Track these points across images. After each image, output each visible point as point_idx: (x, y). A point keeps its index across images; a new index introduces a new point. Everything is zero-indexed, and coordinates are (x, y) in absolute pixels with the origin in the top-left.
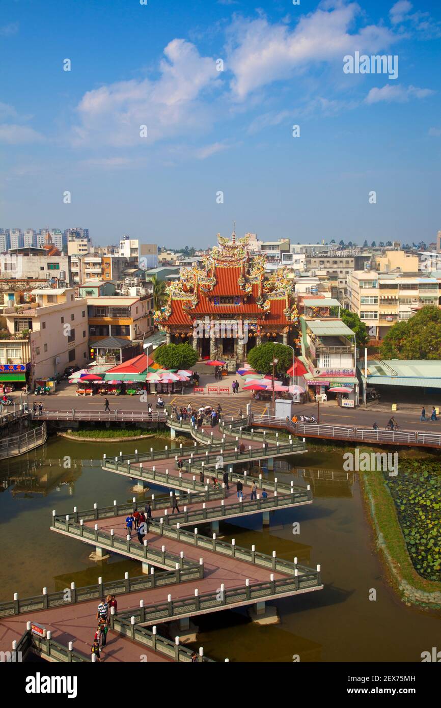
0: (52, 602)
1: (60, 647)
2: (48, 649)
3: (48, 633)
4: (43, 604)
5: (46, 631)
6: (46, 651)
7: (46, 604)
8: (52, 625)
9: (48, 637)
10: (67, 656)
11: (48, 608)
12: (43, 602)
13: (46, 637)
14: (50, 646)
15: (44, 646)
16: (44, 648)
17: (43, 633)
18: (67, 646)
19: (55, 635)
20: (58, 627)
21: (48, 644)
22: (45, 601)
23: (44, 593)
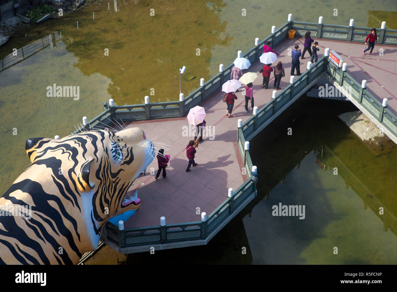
0: (357, 36)
1: (353, 81)
2: (341, 80)
3: (345, 65)
4: (347, 35)
5: (343, 63)
6: (339, 81)
7: (350, 36)
8: (352, 58)
9: (344, 69)
10: (359, 92)
11: (352, 40)
12: (347, 33)
13: (341, 68)
14: (344, 78)
15: (338, 75)
16: (338, 77)
17: (339, 64)
18: (361, 83)
19: (351, 70)
20: (357, 62)
21: (342, 75)
22: (350, 33)
23: (351, 25)
